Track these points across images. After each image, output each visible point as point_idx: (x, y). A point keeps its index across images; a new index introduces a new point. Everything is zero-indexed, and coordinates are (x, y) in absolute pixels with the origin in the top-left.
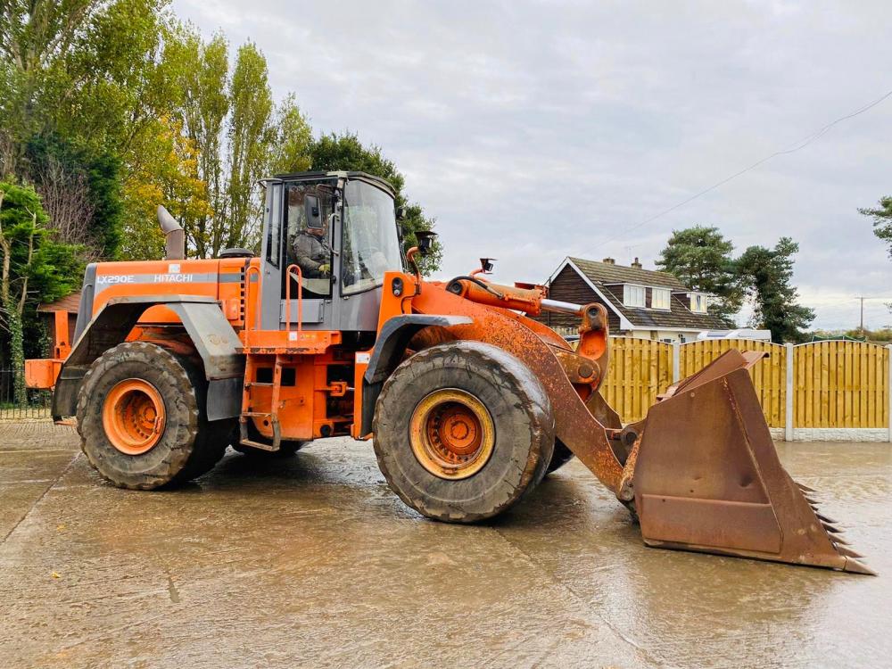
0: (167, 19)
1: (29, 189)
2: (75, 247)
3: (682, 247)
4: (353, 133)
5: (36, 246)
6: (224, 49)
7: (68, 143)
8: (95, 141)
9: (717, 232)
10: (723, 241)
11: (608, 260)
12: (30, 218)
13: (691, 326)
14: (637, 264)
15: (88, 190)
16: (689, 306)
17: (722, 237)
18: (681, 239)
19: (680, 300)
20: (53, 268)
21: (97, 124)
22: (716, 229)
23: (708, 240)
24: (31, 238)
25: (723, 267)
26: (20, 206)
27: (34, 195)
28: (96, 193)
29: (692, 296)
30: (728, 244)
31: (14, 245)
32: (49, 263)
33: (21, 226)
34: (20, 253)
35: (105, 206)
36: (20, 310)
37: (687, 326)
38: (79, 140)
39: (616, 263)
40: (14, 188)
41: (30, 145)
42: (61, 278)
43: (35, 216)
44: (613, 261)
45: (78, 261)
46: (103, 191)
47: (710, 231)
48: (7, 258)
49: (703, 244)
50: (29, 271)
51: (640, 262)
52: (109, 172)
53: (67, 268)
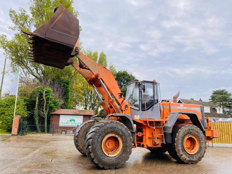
0: (83, 51)
1: (50, 89)
2: (58, 100)
3: (216, 95)
4: (126, 70)
5: (50, 101)
6: (97, 53)
7: (60, 78)
8: (65, 78)
9: (226, 91)
10: (228, 93)
11: (191, 99)
12: (50, 94)
13: (217, 117)
14: (200, 100)
15: (63, 88)
16: (216, 111)
17: (227, 92)
18: (215, 93)
19: (214, 110)
20: (53, 105)
21: (66, 74)
22: (225, 90)
23: (223, 93)
24: (50, 99)
25: (229, 101)
26: (48, 93)
27: (51, 90)
28: (65, 88)
29: (217, 109)
30: (230, 94)
31: (47, 100)
32: (53, 104)
33: (48, 97)
34: (48, 102)
35: (67, 91)
36: (47, 113)
37: (215, 117)
38: (62, 78)
39: (194, 100)
40: (48, 89)
41: (53, 79)
42: (55, 107)
43: (51, 94)
44: (193, 99)
45: (59, 103)
46: (67, 87)
47: (224, 90)
48: (45, 103)
49: (222, 94)
50: (49, 105)
51: (201, 99)
52: (68, 84)
53: (57, 104)
